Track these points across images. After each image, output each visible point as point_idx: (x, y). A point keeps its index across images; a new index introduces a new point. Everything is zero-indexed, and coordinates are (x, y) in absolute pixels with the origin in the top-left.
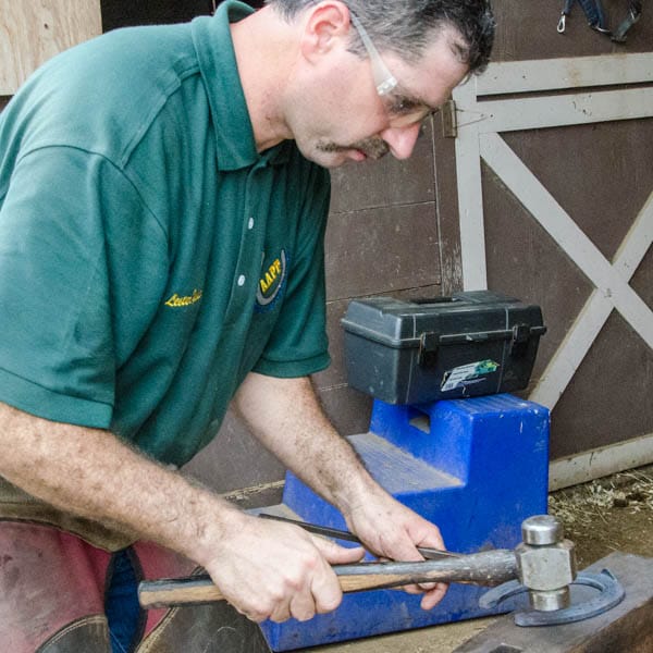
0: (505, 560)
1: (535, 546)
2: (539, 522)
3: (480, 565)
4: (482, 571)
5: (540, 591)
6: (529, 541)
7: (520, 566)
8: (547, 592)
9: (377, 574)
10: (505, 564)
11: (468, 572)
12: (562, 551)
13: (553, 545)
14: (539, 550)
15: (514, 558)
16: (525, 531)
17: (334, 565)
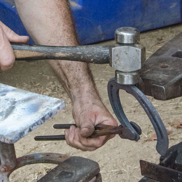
0: (102, 51)
1: (122, 44)
2: (125, 31)
3: (87, 52)
4: (88, 56)
5: (121, 72)
6: (119, 40)
7: (111, 55)
8: (126, 73)
9: (27, 50)
10: (102, 53)
11: (80, 55)
12: (138, 49)
13: (132, 45)
14: (122, 47)
15: (108, 50)
16: (117, 35)
17: (12, 43)
